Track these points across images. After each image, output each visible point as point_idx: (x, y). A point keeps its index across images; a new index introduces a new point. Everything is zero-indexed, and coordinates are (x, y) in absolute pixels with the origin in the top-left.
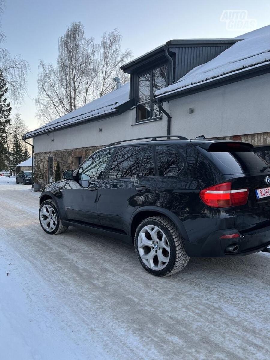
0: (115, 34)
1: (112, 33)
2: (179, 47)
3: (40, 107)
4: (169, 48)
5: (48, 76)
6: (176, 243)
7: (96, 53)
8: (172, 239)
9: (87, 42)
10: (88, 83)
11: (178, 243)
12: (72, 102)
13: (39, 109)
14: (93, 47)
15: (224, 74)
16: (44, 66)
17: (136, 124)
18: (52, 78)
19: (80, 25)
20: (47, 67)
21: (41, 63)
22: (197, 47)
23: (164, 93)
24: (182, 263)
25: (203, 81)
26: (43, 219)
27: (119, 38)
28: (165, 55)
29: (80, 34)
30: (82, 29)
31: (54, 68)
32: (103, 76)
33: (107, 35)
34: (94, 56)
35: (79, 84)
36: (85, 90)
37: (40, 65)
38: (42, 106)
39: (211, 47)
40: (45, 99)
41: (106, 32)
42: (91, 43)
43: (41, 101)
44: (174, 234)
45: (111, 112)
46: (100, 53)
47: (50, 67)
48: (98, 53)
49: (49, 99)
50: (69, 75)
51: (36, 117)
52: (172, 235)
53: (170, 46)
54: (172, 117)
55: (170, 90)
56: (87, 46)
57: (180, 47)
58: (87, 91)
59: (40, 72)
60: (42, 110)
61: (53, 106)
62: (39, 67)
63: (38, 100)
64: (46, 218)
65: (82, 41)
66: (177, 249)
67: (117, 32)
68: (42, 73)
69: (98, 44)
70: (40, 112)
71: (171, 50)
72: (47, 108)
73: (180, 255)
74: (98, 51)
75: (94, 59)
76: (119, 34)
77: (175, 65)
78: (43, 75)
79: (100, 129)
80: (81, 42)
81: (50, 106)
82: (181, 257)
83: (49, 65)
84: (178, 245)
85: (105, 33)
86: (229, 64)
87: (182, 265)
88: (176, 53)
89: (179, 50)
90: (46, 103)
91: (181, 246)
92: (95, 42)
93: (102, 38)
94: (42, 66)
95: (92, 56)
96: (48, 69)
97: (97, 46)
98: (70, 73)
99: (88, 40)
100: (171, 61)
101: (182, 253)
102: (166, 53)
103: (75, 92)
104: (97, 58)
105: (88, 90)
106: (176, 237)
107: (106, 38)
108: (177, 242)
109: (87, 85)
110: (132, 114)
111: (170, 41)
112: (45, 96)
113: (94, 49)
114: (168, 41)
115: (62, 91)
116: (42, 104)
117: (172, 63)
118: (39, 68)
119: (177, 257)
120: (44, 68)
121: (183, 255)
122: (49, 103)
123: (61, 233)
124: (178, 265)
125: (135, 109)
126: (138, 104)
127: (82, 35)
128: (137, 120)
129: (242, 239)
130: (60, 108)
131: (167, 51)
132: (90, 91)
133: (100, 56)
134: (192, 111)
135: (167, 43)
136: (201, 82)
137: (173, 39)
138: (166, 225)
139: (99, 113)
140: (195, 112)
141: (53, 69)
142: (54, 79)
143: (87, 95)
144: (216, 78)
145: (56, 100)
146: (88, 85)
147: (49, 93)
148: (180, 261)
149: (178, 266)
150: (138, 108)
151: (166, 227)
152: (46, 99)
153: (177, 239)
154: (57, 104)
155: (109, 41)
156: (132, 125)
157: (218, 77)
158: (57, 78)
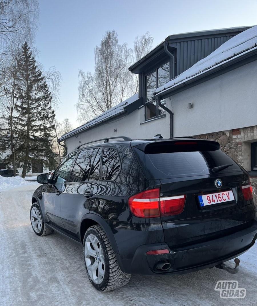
0: (147, 38)
1: (144, 36)
2: (179, 41)
3: (81, 112)
4: (168, 44)
5: (87, 83)
6: (109, 256)
7: (129, 58)
8: (106, 252)
9: (120, 48)
10: (124, 86)
11: (112, 256)
12: (109, 105)
13: (79, 113)
14: (126, 52)
15: (216, 64)
16: (83, 75)
17: (145, 122)
18: (91, 84)
19: (114, 33)
20: (86, 75)
21: (80, 72)
22: (201, 40)
23: (163, 90)
24: (119, 278)
25: (196, 74)
26: (34, 220)
27: (150, 41)
28: (165, 52)
29: (114, 42)
30: (116, 37)
31: (92, 75)
32: (137, 78)
33: (139, 40)
34: (127, 60)
35: (114, 87)
36: (121, 93)
37: (80, 74)
38: (82, 111)
39: (218, 37)
40: (84, 104)
41: (138, 36)
42: (124, 49)
43: (81, 106)
44: (109, 245)
45: (120, 113)
46: (133, 57)
47: (88, 75)
48: (131, 57)
49: (88, 104)
50: (105, 80)
51: (77, 121)
52: (107, 247)
53: (169, 42)
54: (174, 114)
55: (168, 87)
56: (121, 52)
57: (182, 42)
58: (122, 93)
59: (80, 81)
60: (82, 115)
61: (92, 110)
62: (79, 75)
63: (78, 106)
64: (36, 219)
65: (117, 48)
66: (111, 263)
67: (148, 36)
68: (81, 81)
69: (131, 49)
70: (81, 117)
71: (170, 45)
72: (87, 112)
73: (115, 269)
74: (131, 55)
75: (127, 63)
76: (150, 36)
77: (176, 60)
78: (82, 82)
79: (115, 129)
80: (115, 49)
81: (89, 110)
82: (117, 272)
83: (88, 74)
84: (112, 259)
85: (137, 38)
86: (222, 53)
87: (120, 280)
88: (176, 48)
89: (180, 45)
90: (85, 107)
91: (115, 260)
92: (128, 47)
93: (134, 42)
94: (82, 74)
95: (125, 61)
96: (86, 77)
97: (130, 51)
98: (106, 78)
99: (121, 46)
100: (172, 57)
101: (117, 267)
102: (166, 49)
103: (111, 96)
104: (130, 62)
105: (124, 93)
106: (110, 250)
107: (138, 43)
108: (110, 254)
109: (122, 88)
110: (141, 112)
111: (169, 36)
112: (84, 101)
113: (127, 54)
114: (167, 37)
115: (100, 96)
116: (82, 109)
117: (173, 58)
118: (79, 77)
119: (111, 272)
120: (83, 77)
121: (118, 269)
122: (88, 108)
123: (47, 235)
124: (113, 280)
125: (144, 108)
126: (146, 102)
127: (116, 42)
128: (145, 119)
129: (173, 255)
130: (98, 111)
131: (167, 47)
132: (125, 93)
133: (132, 60)
134: (192, 106)
135: (166, 39)
136: (195, 75)
137: (172, 35)
138: (103, 235)
139: (111, 114)
140: (195, 107)
141: (92, 77)
142: (92, 85)
143: (122, 97)
144: (209, 70)
145: (95, 104)
146: (124, 88)
147: (89, 98)
148: (115, 276)
149: (115, 281)
150: (146, 106)
151: (102, 237)
152: (86, 104)
153: (111, 252)
154: (95, 108)
155: (141, 45)
156: (140, 124)
157: (210, 68)
158: (95, 84)
